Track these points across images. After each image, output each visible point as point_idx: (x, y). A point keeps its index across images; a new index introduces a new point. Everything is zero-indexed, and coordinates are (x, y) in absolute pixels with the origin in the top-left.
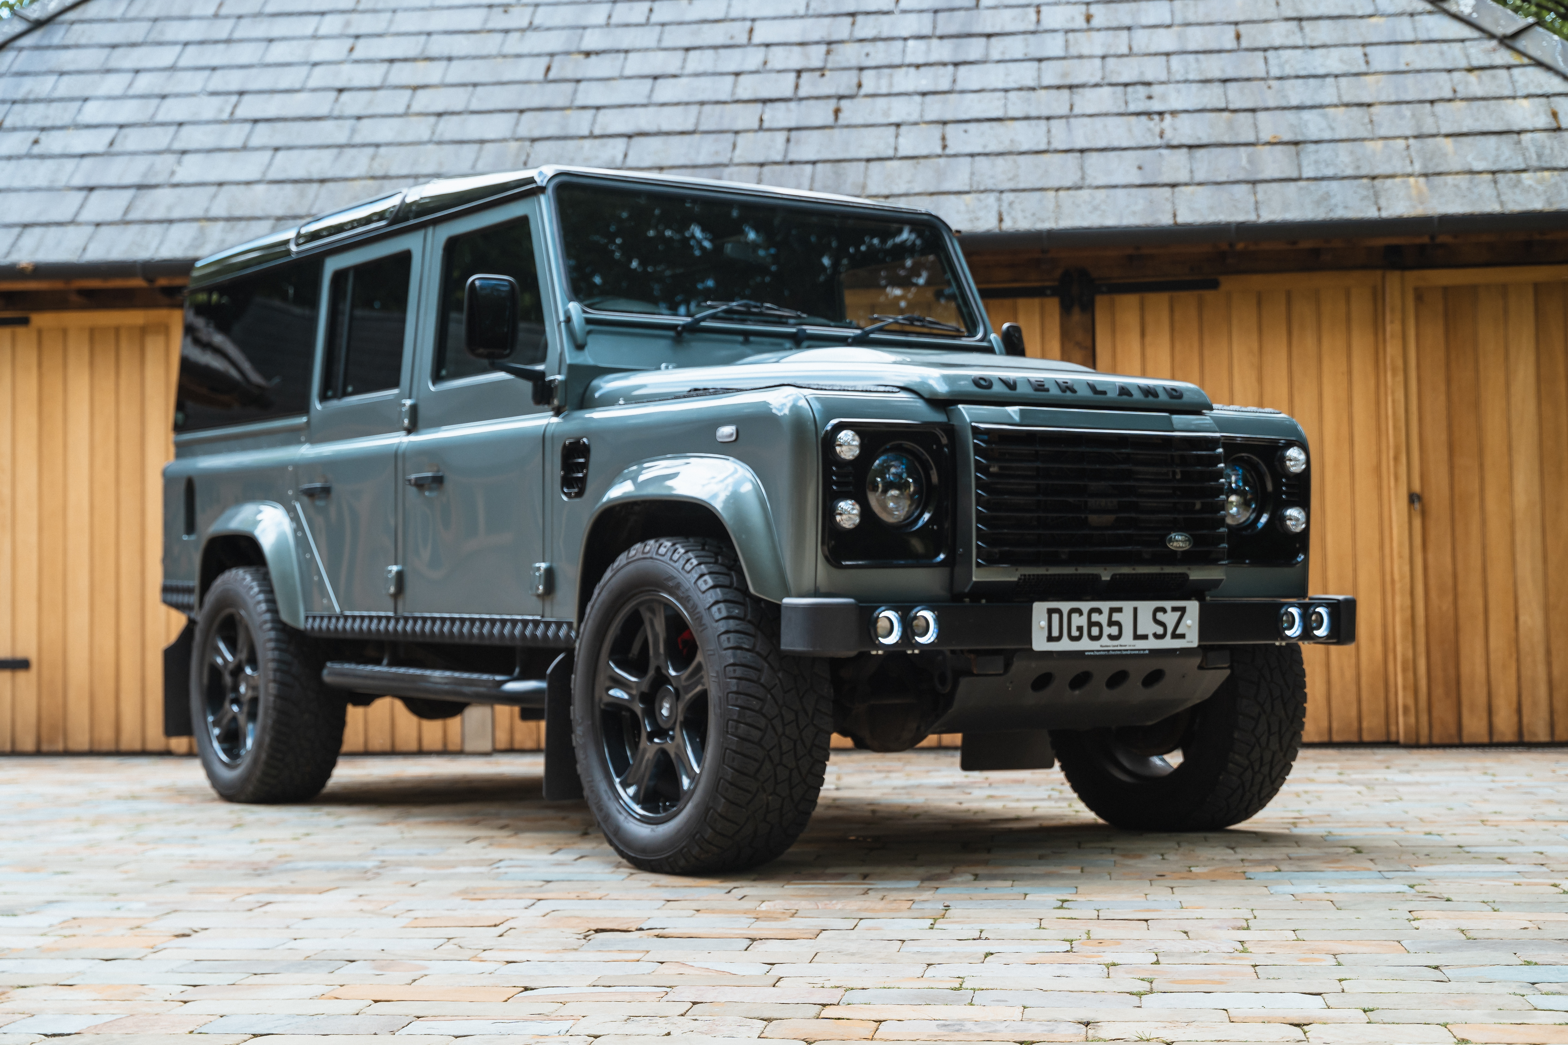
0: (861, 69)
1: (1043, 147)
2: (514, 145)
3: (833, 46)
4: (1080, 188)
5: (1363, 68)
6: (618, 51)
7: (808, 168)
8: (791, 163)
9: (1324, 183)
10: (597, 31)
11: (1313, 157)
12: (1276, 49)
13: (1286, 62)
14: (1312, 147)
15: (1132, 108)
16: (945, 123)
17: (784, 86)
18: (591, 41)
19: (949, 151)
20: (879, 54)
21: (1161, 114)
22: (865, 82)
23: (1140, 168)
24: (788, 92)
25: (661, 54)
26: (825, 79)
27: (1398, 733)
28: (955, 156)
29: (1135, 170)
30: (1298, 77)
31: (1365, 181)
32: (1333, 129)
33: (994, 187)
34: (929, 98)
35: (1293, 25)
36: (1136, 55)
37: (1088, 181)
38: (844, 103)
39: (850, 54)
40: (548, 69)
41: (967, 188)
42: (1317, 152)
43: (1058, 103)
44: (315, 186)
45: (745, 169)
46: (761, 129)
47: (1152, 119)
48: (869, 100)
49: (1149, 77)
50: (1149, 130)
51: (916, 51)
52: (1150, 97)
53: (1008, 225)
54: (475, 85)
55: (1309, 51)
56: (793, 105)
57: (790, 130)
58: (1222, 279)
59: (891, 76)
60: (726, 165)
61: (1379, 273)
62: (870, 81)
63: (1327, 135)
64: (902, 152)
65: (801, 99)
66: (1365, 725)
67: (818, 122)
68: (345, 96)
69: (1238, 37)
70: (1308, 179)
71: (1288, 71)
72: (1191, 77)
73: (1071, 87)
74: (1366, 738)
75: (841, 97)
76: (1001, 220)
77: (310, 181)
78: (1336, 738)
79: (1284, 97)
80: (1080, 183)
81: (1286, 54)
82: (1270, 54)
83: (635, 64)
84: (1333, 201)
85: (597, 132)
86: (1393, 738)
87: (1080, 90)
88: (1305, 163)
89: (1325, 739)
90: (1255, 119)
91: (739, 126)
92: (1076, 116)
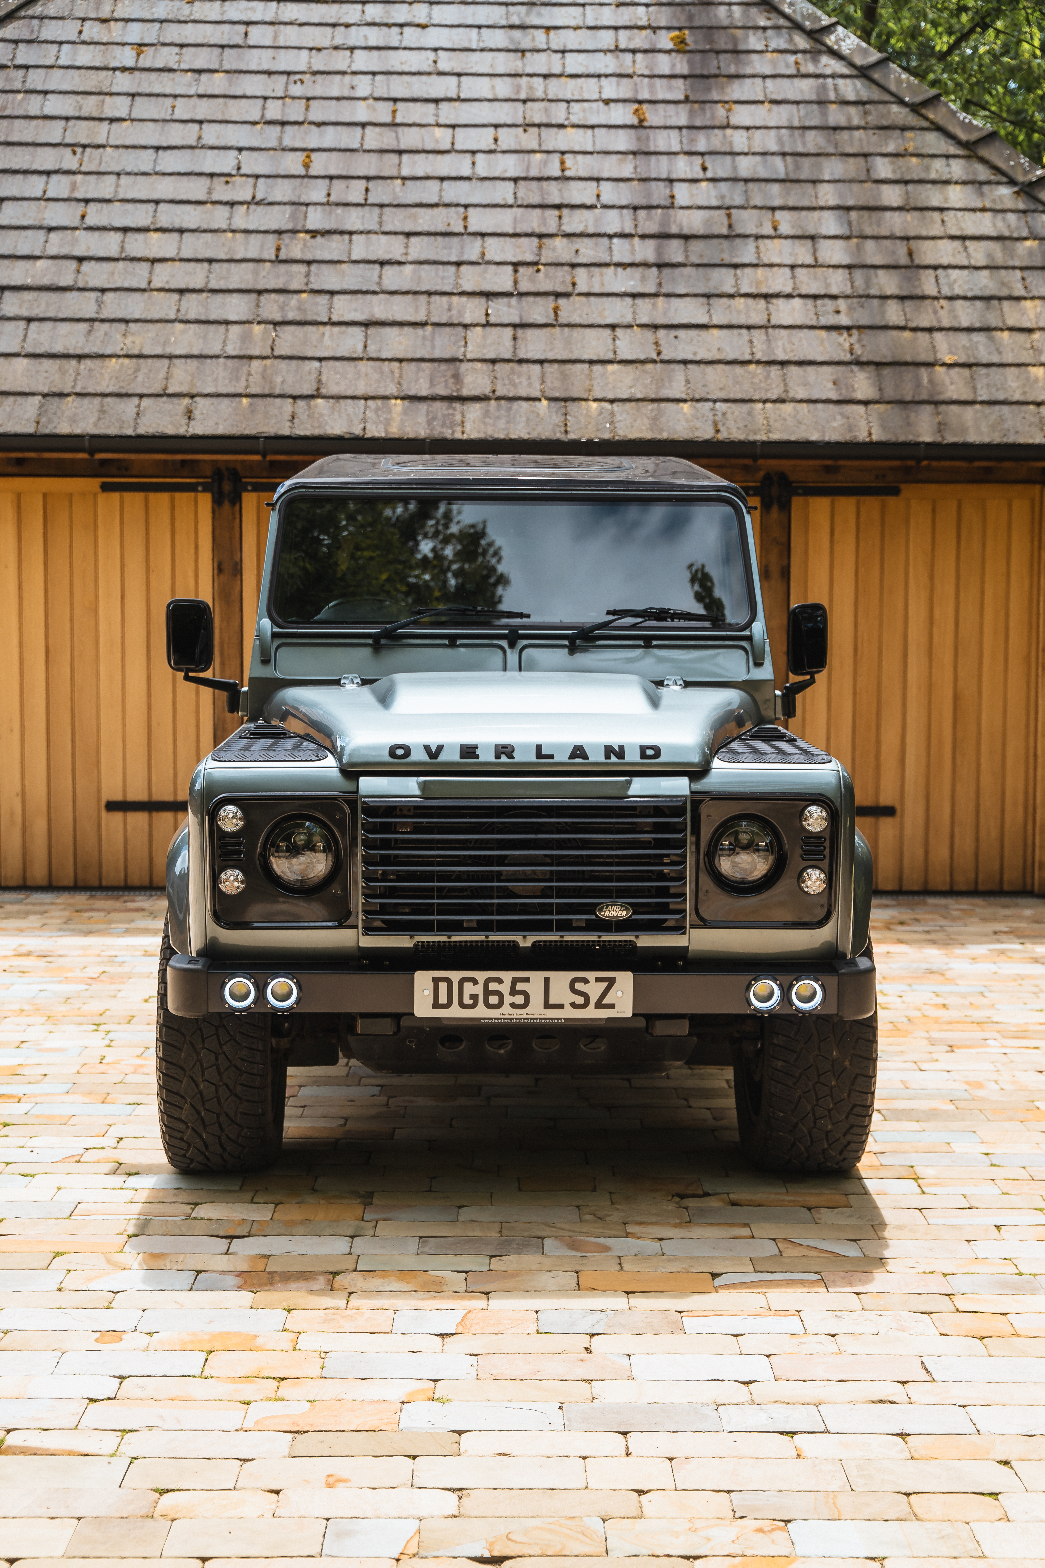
0: (573, 266)
1: (747, 357)
2: (257, 329)
3: (545, 240)
4: (783, 401)
5: (1022, 292)
6: (342, 233)
7: (537, 368)
8: (521, 361)
9: (997, 408)
10: (319, 208)
11: (985, 381)
12: (945, 267)
13: (955, 281)
14: (983, 371)
15: (823, 321)
16: (656, 327)
17: (503, 280)
18: (315, 219)
19: (664, 357)
20: (588, 251)
21: (848, 328)
22: (578, 281)
23: (835, 383)
24: (508, 286)
25: (384, 239)
26: (541, 274)
27: (1033, 884)
28: (669, 362)
29: (830, 385)
30: (965, 298)
31: (1031, 407)
32: (1000, 353)
33: (709, 397)
34: (639, 301)
35: (957, 244)
36: (821, 266)
37: (791, 394)
38: (562, 302)
39: (560, 249)
40: (278, 249)
41: (684, 396)
42: (988, 375)
43: (755, 312)
44: (73, 362)
45: (479, 365)
46: (488, 324)
47: (841, 334)
48: (584, 299)
49: (834, 290)
50: (840, 344)
51: (621, 250)
52: (838, 312)
53: (723, 436)
54: (210, 261)
55: (975, 272)
56: (514, 300)
57: (515, 326)
58: (903, 486)
59: (602, 275)
60: (461, 361)
61: (1037, 487)
62: (584, 280)
63: (995, 359)
64: (622, 356)
65: (521, 295)
66: (1006, 877)
67: (541, 320)
68: (86, 266)
69: (910, 254)
70: (982, 403)
71: (958, 291)
72: (873, 292)
73: (767, 297)
74: (1006, 887)
75: (558, 295)
76: (717, 431)
77: (67, 356)
78: (981, 888)
79: (955, 317)
80: (783, 396)
81: (955, 274)
82: (940, 272)
83: (360, 248)
84: (1006, 426)
85: (335, 318)
86: (1029, 888)
87: (774, 301)
88: (979, 386)
89: (972, 888)
90: (932, 338)
91: (467, 320)
92: (774, 327)
